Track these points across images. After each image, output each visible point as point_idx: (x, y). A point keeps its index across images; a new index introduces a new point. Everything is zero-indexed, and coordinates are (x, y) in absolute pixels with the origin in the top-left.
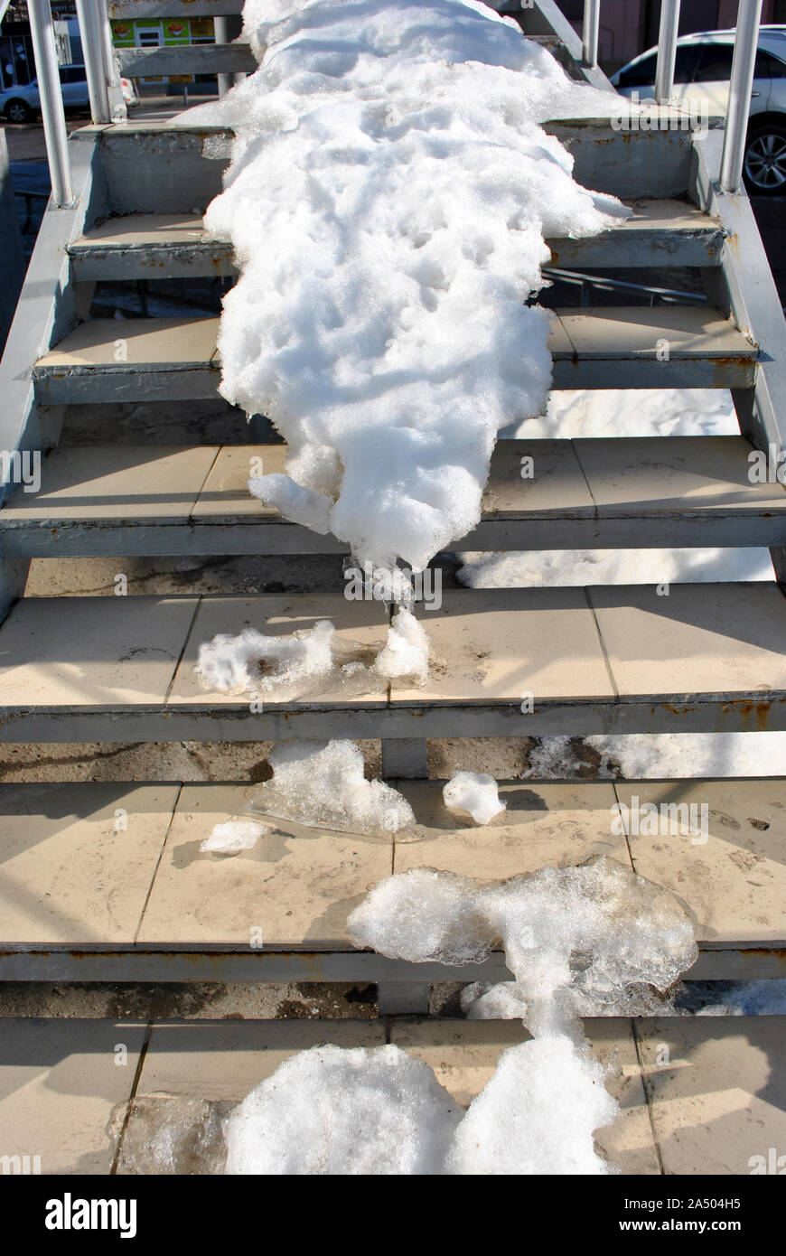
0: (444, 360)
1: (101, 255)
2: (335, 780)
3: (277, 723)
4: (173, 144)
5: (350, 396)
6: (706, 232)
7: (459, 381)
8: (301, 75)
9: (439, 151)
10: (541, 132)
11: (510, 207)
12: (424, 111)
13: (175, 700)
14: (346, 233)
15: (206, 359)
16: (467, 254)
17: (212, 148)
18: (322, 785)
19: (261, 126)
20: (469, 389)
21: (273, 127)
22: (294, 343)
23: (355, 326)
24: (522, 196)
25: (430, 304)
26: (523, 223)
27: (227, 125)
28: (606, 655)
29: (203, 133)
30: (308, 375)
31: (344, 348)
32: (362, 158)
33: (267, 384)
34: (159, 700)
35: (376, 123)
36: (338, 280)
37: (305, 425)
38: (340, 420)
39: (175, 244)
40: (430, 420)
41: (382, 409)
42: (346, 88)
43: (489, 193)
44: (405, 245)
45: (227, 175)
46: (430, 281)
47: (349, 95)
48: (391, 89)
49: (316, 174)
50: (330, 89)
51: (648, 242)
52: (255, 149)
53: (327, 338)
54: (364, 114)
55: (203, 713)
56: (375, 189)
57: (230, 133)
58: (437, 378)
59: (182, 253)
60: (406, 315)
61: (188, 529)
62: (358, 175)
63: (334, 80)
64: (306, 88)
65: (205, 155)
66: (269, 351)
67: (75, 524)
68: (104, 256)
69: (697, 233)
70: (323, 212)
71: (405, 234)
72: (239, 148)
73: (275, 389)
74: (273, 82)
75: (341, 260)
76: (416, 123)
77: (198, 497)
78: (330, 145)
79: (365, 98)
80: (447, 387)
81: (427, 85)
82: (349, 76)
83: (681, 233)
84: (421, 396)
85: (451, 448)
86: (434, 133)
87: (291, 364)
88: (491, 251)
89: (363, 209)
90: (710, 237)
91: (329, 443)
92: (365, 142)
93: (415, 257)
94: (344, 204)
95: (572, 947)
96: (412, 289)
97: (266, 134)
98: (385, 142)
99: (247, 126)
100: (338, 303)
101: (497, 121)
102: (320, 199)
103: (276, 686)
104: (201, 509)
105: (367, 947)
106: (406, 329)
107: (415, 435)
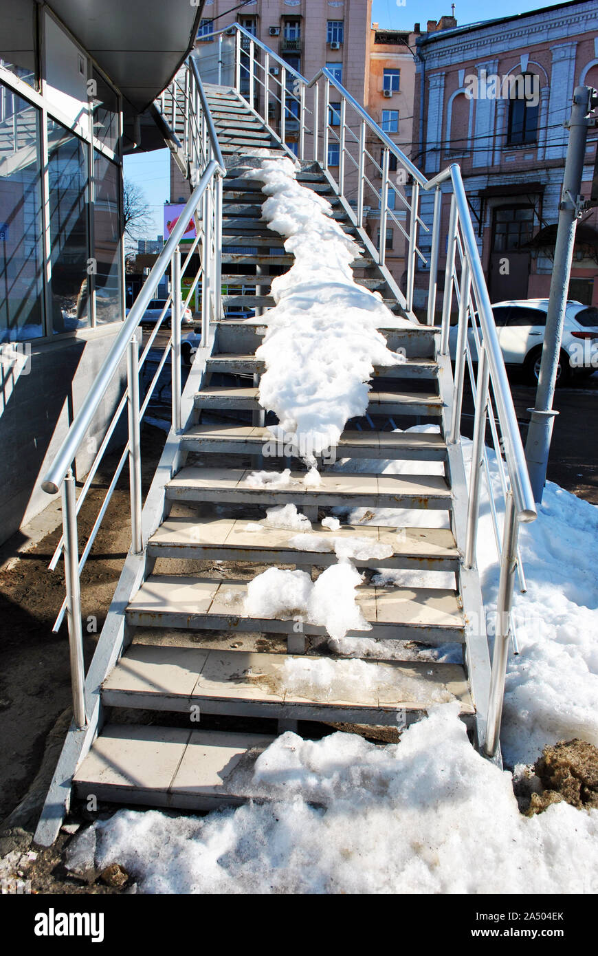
0: (332, 396)
1: (218, 363)
2: (287, 516)
3: (270, 497)
4: (244, 329)
5: (301, 405)
6: (432, 367)
7: (336, 402)
8: (293, 309)
9: (339, 335)
10: (376, 332)
11: (361, 354)
12: (335, 322)
13: (238, 487)
14: (304, 360)
15: (254, 396)
16: (345, 367)
17: (259, 331)
18: (283, 517)
19: (277, 324)
20: (339, 404)
21: (281, 325)
22: (284, 389)
23: (305, 386)
24: (365, 351)
25: (330, 381)
26: (365, 359)
27: (265, 324)
28: (378, 486)
29: (255, 326)
30: (288, 398)
31: (300, 392)
32: (312, 336)
33: (275, 401)
34: (234, 487)
35: (319, 326)
36: (300, 372)
37: (286, 413)
38: (297, 412)
39: (244, 361)
40: (326, 412)
41: (311, 409)
42: (308, 314)
43: (354, 349)
44: (324, 364)
45: (264, 340)
46: (331, 375)
47: (310, 316)
48: (324, 315)
49: (295, 340)
50: (303, 314)
51: (411, 369)
52: (274, 332)
53: (295, 389)
54: (314, 323)
55: (247, 492)
56: (315, 346)
57: (266, 327)
58: (329, 401)
59: (246, 365)
60: (322, 384)
61: (245, 444)
62: (310, 341)
63: (304, 311)
64: (294, 313)
65: (256, 333)
66: (276, 391)
67: (208, 440)
68: (219, 364)
69: (429, 367)
70: (297, 352)
71: (324, 360)
72: (268, 332)
73: (277, 402)
74: (283, 310)
75: (302, 367)
76: (331, 326)
77: (248, 436)
78: (301, 331)
79: (315, 317)
80: (333, 403)
81: (337, 314)
82: (310, 310)
83: (423, 367)
84: (323, 405)
85: (332, 419)
86: (338, 330)
87: (283, 395)
88: (352, 367)
89: (310, 352)
90: (433, 369)
91: (293, 418)
92: (314, 331)
93: (327, 368)
94: (304, 350)
95: (355, 549)
96: (325, 376)
97: (279, 327)
98: (320, 332)
99: (272, 325)
100: (300, 379)
101: (361, 327)
102: (296, 348)
103: (271, 485)
104: (249, 438)
105: (294, 548)
106: (322, 388)
107: (321, 416)
